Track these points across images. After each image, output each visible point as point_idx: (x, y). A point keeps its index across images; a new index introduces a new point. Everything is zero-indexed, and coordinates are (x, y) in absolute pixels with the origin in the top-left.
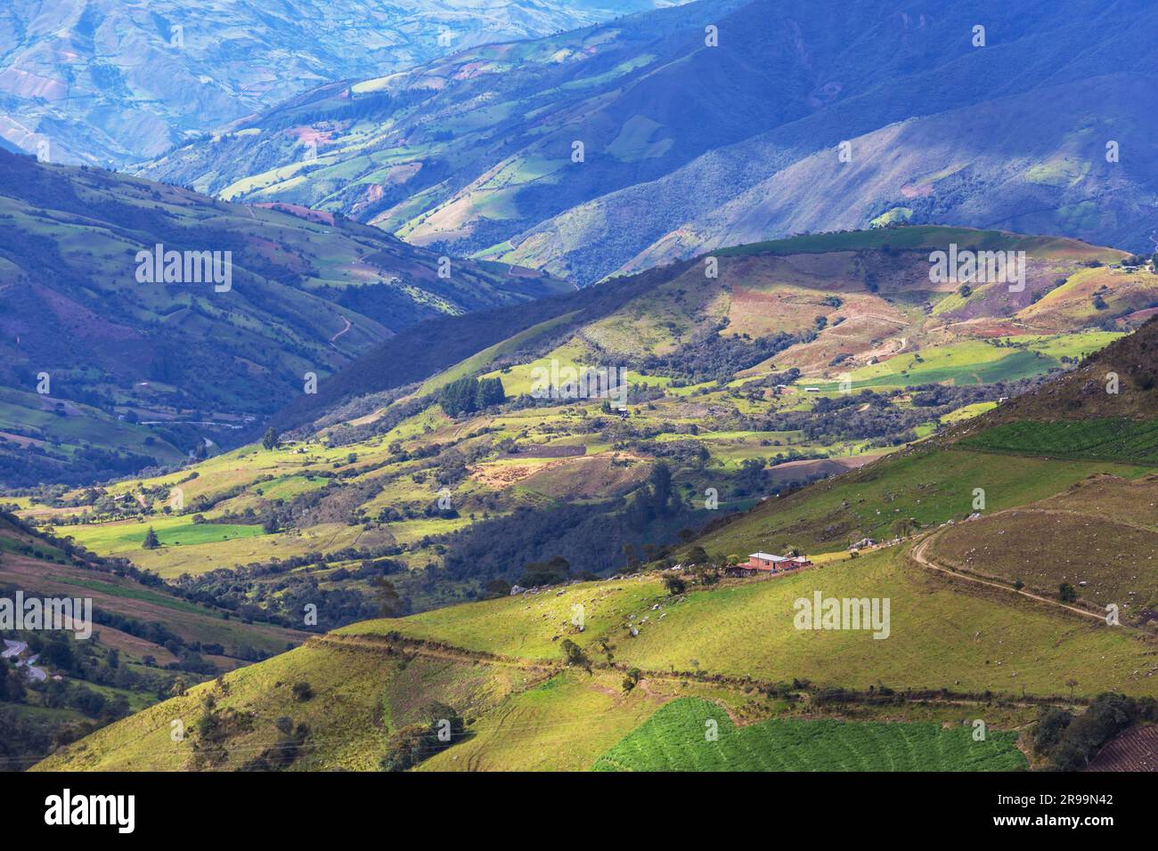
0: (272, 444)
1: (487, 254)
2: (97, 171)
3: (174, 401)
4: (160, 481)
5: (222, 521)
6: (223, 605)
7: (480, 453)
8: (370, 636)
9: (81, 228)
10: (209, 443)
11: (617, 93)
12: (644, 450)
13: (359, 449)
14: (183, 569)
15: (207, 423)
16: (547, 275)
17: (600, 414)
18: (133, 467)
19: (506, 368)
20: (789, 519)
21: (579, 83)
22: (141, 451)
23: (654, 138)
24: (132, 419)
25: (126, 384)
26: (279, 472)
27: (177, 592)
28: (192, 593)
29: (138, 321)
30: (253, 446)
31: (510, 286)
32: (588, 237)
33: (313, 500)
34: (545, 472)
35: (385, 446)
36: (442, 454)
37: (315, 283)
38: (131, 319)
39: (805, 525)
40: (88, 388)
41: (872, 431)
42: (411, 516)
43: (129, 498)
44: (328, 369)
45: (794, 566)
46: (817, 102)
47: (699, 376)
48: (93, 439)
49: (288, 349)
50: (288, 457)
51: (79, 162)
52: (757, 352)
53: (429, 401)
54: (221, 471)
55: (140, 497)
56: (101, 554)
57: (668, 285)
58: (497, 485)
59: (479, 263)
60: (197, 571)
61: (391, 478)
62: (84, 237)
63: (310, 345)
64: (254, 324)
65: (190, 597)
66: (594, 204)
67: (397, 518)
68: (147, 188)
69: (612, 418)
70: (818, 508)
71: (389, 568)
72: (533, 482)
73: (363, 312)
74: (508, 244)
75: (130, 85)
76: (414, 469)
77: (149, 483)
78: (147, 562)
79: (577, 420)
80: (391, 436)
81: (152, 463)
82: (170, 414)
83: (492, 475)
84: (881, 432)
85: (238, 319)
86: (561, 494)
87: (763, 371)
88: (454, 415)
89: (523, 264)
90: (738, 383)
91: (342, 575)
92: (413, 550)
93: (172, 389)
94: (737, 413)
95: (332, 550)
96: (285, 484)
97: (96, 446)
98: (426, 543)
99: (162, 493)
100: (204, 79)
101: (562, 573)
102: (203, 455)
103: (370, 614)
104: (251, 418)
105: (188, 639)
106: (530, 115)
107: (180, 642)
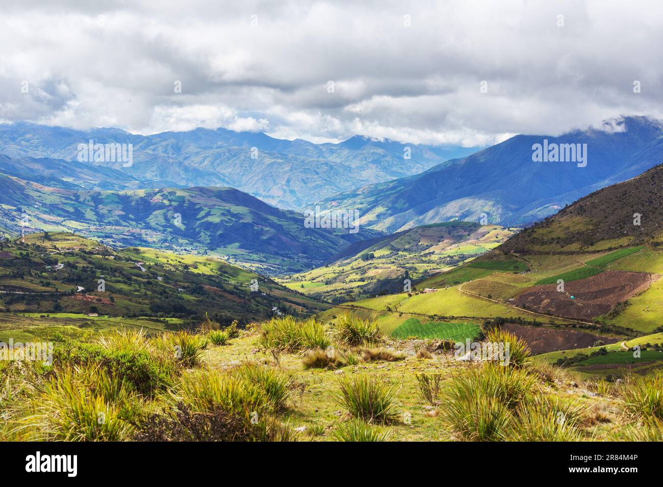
0: (327, 266)
1: (370, 228)
2: (291, 211)
3: (307, 258)
4: (304, 274)
5: (317, 282)
6: (317, 299)
7: (369, 268)
8: (347, 306)
9: (287, 223)
10: (314, 266)
11: (397, 194)
12: (403, 267)
13: (344, 268)
14: (309, 292)
15: (313, 262)
16: (383, 232)
17: (394, 260)
18: (298, 271)
19: (374, 251)
20: (433, 282)
21: (389, 192)
22: (300, 268)
23: (404, 204)
24: (298, 261)
25: (297, 254)
26: (328, 273)
27: (308, 297)
28: (310, 297)
29: (299, 241)
30: (323, 267)
31: (375, 234)
32: (391, 224)
33: (335, 278)
34: (382, 272)
35: (350, 267)
36: (362, 268)
37: (335, 233)
38: (298, 241)
39: (436, 283)
40: (289, 255)
41: (449, 264)
42: (355, 281)
43: (298, 278)
44: (338, 251)
45: (434, 291)
46: (438, 196)
47: (414, 252)
48: (290, 266)
49: (330, 247)
50: (330, 269)
51: (287, 209)
52: (426, 247)
53: (359, 258)
54: (316, 272)
55: (300, 278)
56: (292, 289)
57: (408, 234)
58: (373, 275)
59: (369, 229)
60: (312, 293)
61: (351, 273)
62: (288, 225)
63: (334, 246)
64: (323, 242)
65: (310, 298)
66: (392, 217)
67: (352, 282)
68: (301, 214)
69: (397, 261)
70: (439, 279)
71: (351, 292)
72: (380, 274)
73: (345, 239)
74: (375, 225)
75: (297, 193)
76: (355, 271)
77: (302, 275)
78: (301, 290)
79: (389, 261)
80: (351, 265)
81: (302, 270)
82: (306, 261)
83: (371, 273)
84: (452, 264)
85: (320, 241)
86: (386, 277)
87: (427, 251)
88: (364, 261)
89: (378, 229)
90: (422, 254)
91: (341, 293)
92: (356, 288)
93: (306, 255)
94: (422, 260)
95: (339, 288)
96: (330, 275)
97: (291, 267)
98: (358, 287)
99: (304, 277)
100: (312, 192)
101: (386, 293)
102: (313, 269)
103: (347, 301)
104: (322, 261)
105: (310, 307)
106: (379, 199)
107: (308, 307)
